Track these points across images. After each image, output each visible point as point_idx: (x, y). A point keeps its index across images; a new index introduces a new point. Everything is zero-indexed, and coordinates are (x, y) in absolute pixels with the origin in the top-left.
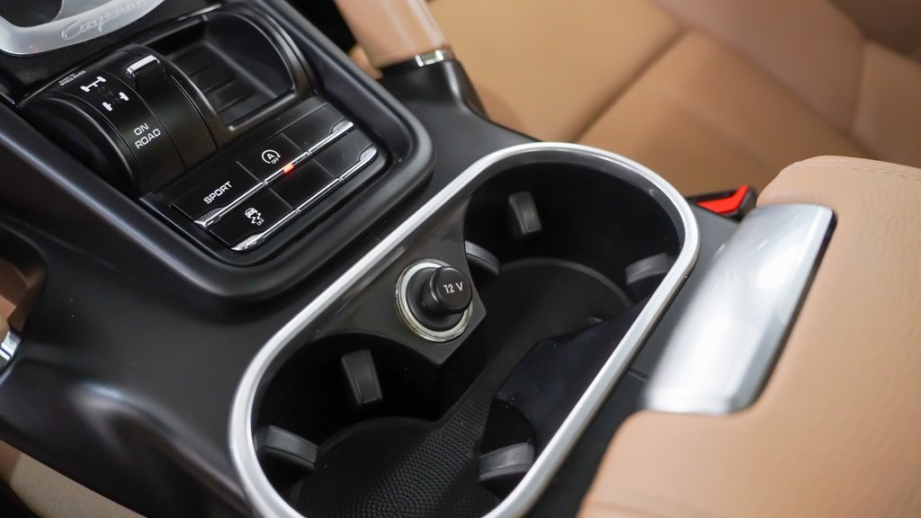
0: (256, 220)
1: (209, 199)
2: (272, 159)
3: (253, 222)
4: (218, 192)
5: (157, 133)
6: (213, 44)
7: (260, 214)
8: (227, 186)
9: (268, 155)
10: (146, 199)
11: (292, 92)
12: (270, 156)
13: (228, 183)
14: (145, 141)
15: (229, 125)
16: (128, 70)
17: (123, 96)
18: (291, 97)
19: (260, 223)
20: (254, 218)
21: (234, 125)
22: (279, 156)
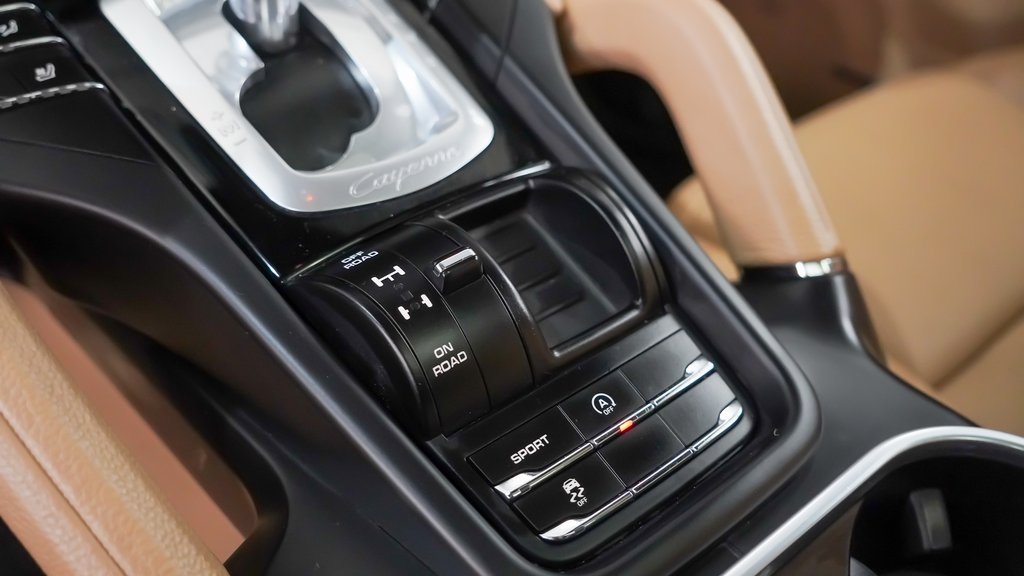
0: (577, 499)
1: (517, 458)
2: (606, 407)
3: (572, 500)
4: (531, 449)
5: (462, 356)
6: (535, 218)
7: (582, 489)
8: (543, 441)
9: (600, 401)
10: (435, 445)
11: (635, 307)
12: (603, 403)
13: (544, 437)
14: (446, 366)
15: (552, 349)
16: (438, 266)
17: (426, 300)
18: (634, 314)
19: (581, 503)
20: (575, 494)
21: (559, 351)
22: (614, 404)
